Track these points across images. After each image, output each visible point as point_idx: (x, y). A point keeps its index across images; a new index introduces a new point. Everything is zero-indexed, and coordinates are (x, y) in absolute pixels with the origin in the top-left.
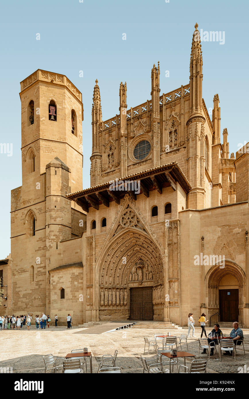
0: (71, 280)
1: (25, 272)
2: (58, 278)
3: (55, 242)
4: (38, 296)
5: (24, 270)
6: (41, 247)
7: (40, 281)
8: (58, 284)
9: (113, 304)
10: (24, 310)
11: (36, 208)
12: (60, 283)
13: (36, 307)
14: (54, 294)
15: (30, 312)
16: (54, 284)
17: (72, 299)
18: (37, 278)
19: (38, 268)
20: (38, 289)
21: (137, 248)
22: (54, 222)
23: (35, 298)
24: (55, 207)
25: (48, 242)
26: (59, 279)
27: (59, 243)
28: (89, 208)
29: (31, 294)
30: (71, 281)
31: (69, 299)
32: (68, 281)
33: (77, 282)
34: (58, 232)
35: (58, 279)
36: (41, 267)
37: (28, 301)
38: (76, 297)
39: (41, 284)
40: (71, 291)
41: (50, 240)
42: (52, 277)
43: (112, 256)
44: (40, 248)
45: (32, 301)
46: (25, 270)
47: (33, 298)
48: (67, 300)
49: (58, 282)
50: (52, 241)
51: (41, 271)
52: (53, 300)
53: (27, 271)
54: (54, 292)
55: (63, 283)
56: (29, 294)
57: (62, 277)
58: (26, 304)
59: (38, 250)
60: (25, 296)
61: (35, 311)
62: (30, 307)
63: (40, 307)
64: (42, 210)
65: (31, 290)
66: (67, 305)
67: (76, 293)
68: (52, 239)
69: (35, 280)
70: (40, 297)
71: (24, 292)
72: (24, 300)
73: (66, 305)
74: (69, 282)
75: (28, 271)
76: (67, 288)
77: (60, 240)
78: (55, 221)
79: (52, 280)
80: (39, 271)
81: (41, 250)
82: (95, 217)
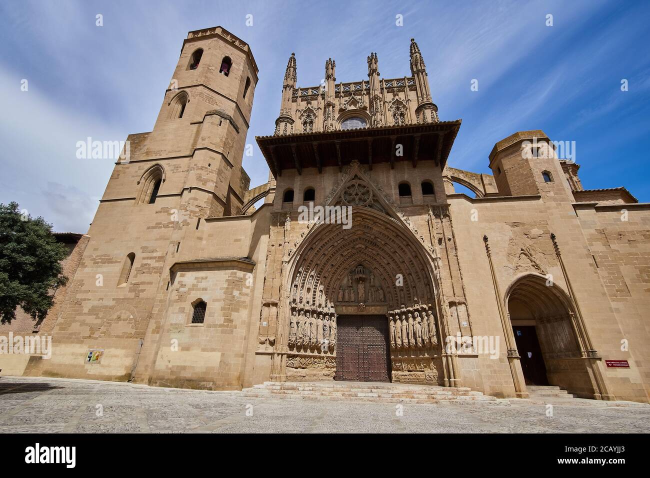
0: (226, 285)
1: (112, 262)
2: (196, 278)
3: (196, 216)
4: (128, 313)
5: (109, 259)
6: (163, 223)
7: (143, 283)
8: (193, 292)
9: (313, 343)
10: (81, 342)
11: (169, 164)
12: (199, 289)
13: (117, 337)
14: (177, 311)
15: (96, 347)
16: (182, 290)
17: (221, 326)
18: (136, 276)
19: (144, 258)
20: (132, 299)
21: (360, 245)
22: (203, 186)
23: (119, 318)
24: (209, 165)
25: (183, 215)
26: (198, 282)
27: (202, 220)
28: (283, 170)
29: (112, 308)
30: (227, 288)
31: (215, 326)
32: (219, 288)
33: (238, 292)
34: (205, 202)
35: (195, 282)
36: (151, 258)
37: (99, 321)
38: (231, 321)
39: (143, 291)
40: (223, 309)
41: (188, 213)
42: (180, 276)
43: (316, 251)
44: (161, 223)
45: (108, 323)
46: (114, 260)
47: (115, 317)
48: (209, 326)
49: (194, 287)
50: (190, 215)
51: (149, 265)
52: (171, 324)
53: (116, 262)
54: (178, 307)
55: (206, 289)
56: (106, 307)
57: (206, 278)
58: (91, 329)
59: (153, 228)
60: (94, 311)
61: (109, 347)
62: (100, 336)
63: (127, 337)
64: (180, 167)
65: (113, 299)
66: (208, 338)
67: (233, 313)
68: (191, 211)
69: (132, 280)
70: (132, 317)
71: (96, 303)
72: (91, 319)
73: (204, 338)
74: (221, 289)
75: (120, 262)
76: (215, 300)
77: (206, 217)
78: (203, 184)
79: (179, 282)
80: (146, 264)
81: (161, 227)
82: (293, 185)
